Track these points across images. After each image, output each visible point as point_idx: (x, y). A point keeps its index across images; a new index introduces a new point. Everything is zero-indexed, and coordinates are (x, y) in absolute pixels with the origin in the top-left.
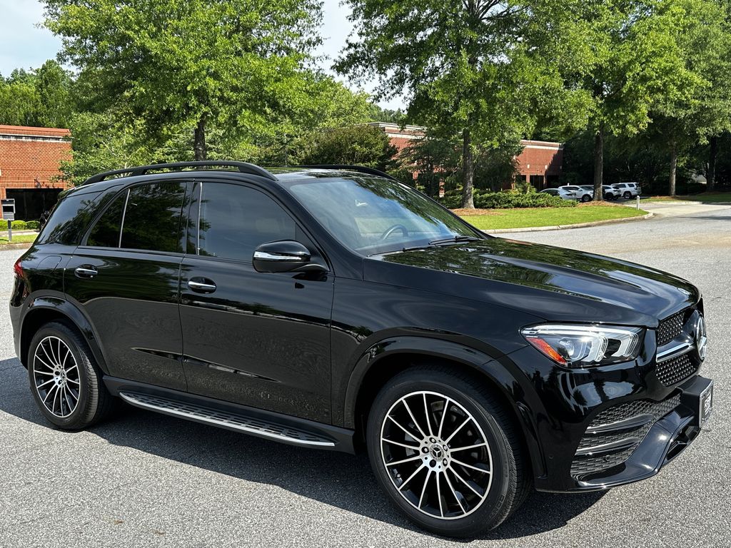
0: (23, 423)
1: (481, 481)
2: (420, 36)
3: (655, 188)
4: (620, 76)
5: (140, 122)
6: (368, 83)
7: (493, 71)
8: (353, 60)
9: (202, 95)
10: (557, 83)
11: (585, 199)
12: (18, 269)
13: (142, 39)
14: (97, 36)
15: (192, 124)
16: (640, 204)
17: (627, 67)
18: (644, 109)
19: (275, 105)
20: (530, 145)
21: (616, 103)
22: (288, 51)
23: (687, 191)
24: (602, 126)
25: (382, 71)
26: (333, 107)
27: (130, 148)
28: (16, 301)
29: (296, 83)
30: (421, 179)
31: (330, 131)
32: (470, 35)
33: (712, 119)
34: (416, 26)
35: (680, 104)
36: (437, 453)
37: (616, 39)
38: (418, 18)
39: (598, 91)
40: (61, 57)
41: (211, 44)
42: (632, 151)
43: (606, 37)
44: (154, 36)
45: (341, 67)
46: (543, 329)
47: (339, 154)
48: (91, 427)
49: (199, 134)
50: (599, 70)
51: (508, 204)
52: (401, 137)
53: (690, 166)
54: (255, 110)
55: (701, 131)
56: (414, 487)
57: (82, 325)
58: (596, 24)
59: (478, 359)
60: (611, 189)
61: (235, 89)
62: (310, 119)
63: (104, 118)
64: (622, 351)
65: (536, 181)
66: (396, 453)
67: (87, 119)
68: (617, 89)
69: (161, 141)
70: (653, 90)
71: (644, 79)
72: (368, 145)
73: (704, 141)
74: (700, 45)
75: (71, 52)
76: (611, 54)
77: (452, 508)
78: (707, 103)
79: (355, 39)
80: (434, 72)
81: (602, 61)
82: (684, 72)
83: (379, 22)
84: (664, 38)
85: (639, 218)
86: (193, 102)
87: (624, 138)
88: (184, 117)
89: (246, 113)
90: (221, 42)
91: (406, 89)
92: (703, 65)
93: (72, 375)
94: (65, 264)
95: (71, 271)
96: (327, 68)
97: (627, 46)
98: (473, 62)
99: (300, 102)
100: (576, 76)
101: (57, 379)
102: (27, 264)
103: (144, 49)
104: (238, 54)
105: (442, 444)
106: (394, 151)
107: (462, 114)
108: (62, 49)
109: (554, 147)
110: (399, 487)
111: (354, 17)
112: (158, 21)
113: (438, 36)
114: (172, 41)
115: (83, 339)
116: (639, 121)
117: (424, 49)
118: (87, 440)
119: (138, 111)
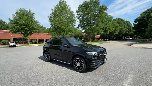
0: (43, 61)
1: (83, 67)
2: (85, 25)
3: (110, 40)
4: (106, 29)
5: (58, 33)
6: (80, 29)
7: (93, 28)
8: (79, 27)
9: (64, 30)
10: (99, 29)
11: (103, 41)
12: (44, 47)
13: (58, 25)
14: (54, 25)
15: (63, 33)
16: (108, 41)
17: (106, 28)
18: (108, 32)
19: (71, 31)
20: (97, 35)
21: (105, 31)
22: (72, 26)
23: (113, 40)
24: (104, 33)
25: (82, 28)
26: (77, 31)
27: (57, 35)
28: (43, 49)
29: (73, 29)
30: (86, 38)
31: (77, 34)
32: (90, 24)
33: (116, 33)
34: (85, 24)
35: (112, 31)
36: (79, 64)
37: (105, 25)
38: (85, 23)
39: (104, 30)
40: (51, 27)
41: (65, 26)
42: (108, 36)
43: (104, 25)
44: (60, 25)
45: (78, 28)
46: (88, 52)
47: (78, 36)
48: (49, 62)
49: (64, 34)
50: (103, 28)
51: (94, 41)
52: (84, 34)
53: (114, 37)
54: (69, 32)
55: (115, 34)
56: (77, 68)
57: (49, 52)
58: (103, 23)
59: (82, 55)
60: (106, 40)
61: (67, 30)
62: (75, 33)
63: (55, 33)
64: (96, 54)
65: (98, 39)
66: (75, 64)
67: (53, 33)
68: (106, 30)
69: (60, 35)
70: (109, 30)
71: (108, 29)
72: (81, 35)
73: (115, 35)
74: (114, 25)
75: (52, 26)
76: (105, 26)
77: (80, 70)
78: (115, 31)
79: (79, 25)
80: (87, 28)
81: (104, 27)
82: (112, 28)
83: (81, 23)
84: (110, 25)
85: (108, 43)
86: (63, 31)
87: (106, 35)
88: (62, 33)
89: (68, 32)
90: (66, 25)
91: (84, 30)
92: (115, 27)
93: (48, 57)
94: (47, 46)
95: (48, 47)
96: (76, 28)
97: (106, 25)
98: (91, 27)
99: (73, 31)
100: (101, 28)
101: (46, 57)
102: (45, 46)
103: (58, 26)
104: (68, 26)
105: (79, 63)
106: (83, 36)
107: (90, 32)
108: (51, 26)
109: (100, 35)
110: (76, 68)
111: (79, 23)
112: (60, 23)
113: (87, 25)
114: (61, 25)
115: (49, 53)
116: (108, 33)
117: (86, 26)
118: (49, 63)
119: (58, 32)
